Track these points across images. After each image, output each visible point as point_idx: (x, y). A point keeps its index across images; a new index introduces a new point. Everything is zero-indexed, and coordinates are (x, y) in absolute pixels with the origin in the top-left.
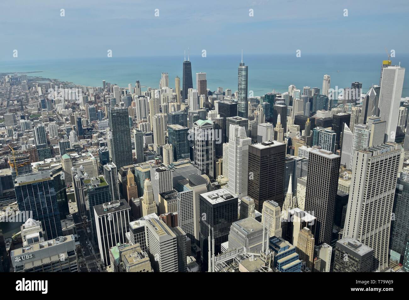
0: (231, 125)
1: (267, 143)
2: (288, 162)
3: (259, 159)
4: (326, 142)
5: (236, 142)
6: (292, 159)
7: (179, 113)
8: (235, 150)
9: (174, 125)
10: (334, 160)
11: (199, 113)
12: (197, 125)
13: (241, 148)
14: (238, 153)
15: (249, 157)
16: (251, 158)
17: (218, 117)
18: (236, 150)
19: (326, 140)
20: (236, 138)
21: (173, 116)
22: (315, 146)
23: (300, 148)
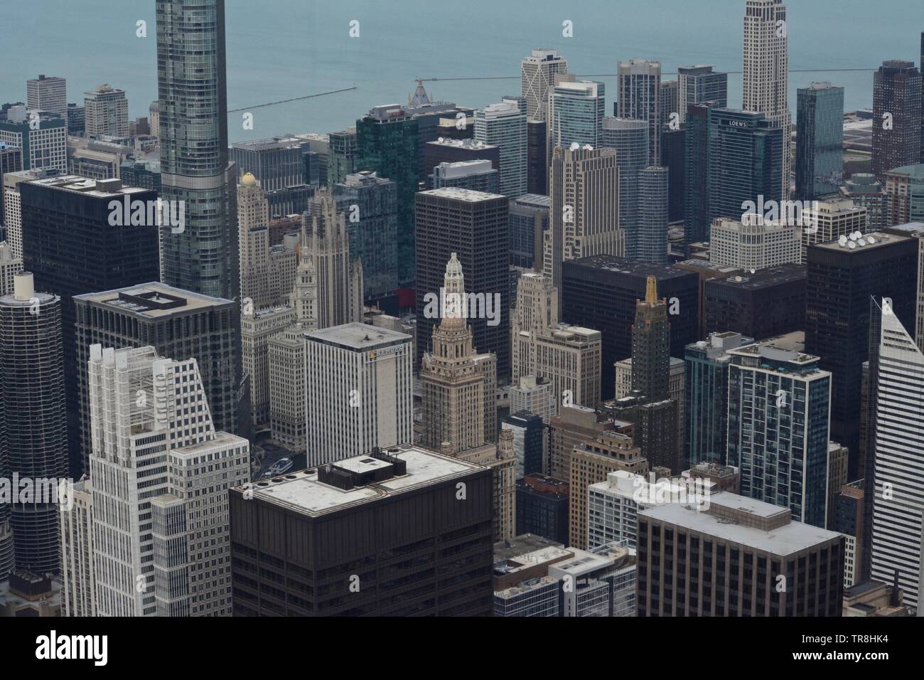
0: (95, 349)
1: (356, 465)
2: (520, 591)
3: (309, 589)
4: (772, 436)
5: (140, 475)
6: (542, 570)
8: (135, 534)
10: (801, 564)
13: (176, 519)
14: (162, 552)
15: (236, 577)
16: (253, 583)
17: (23, 291)
18: (142, 528)
19: (772, 424)
20: (138, 443)
22: (703, 466)
23: (600, 487)
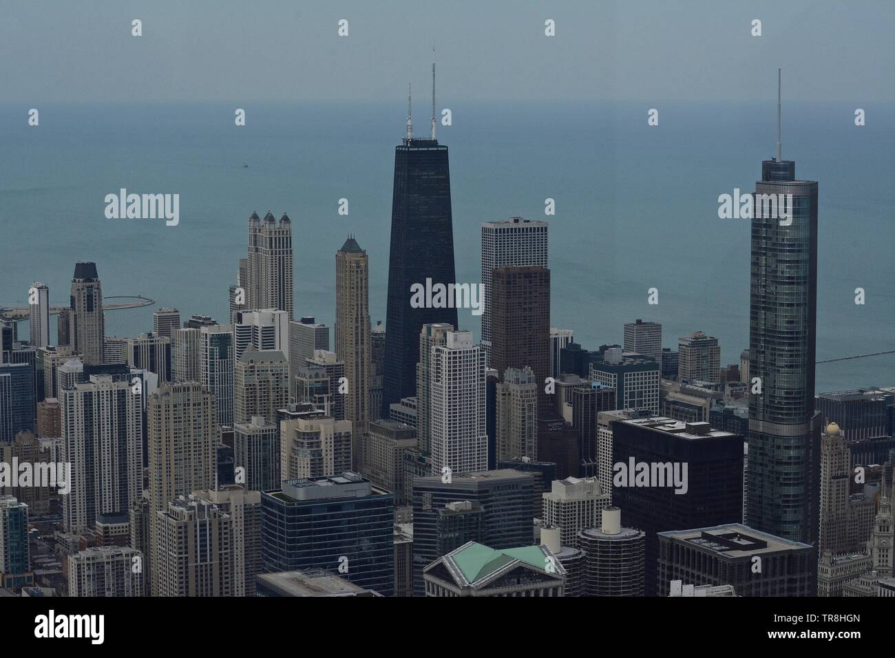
0: (676, 584)
7: (339, 493)
9: (297, 574)
11: (483, 493)
12: (449, 578)
17: (611, 524)
21: (293, 511)
